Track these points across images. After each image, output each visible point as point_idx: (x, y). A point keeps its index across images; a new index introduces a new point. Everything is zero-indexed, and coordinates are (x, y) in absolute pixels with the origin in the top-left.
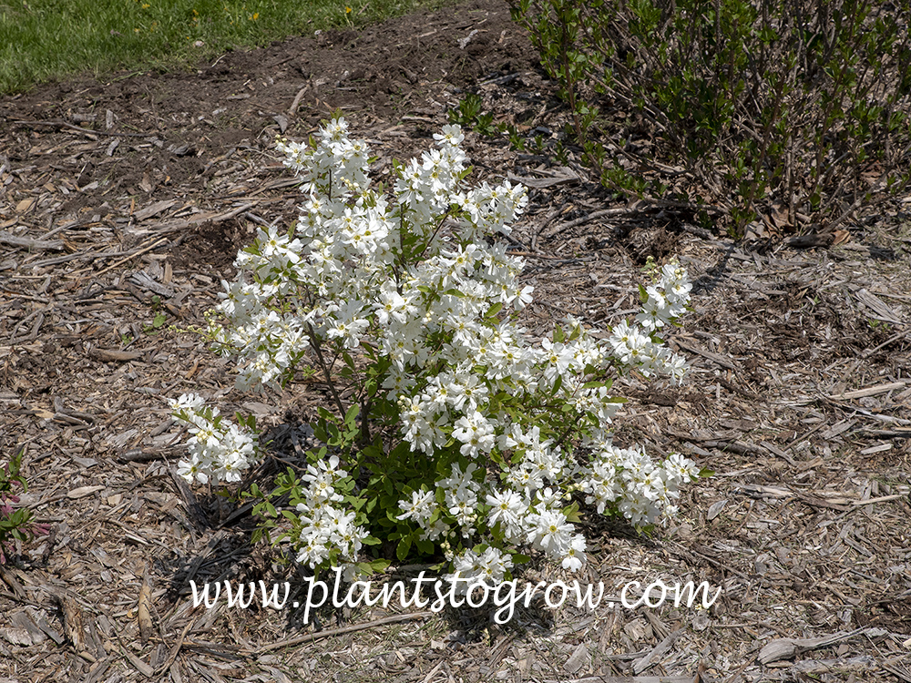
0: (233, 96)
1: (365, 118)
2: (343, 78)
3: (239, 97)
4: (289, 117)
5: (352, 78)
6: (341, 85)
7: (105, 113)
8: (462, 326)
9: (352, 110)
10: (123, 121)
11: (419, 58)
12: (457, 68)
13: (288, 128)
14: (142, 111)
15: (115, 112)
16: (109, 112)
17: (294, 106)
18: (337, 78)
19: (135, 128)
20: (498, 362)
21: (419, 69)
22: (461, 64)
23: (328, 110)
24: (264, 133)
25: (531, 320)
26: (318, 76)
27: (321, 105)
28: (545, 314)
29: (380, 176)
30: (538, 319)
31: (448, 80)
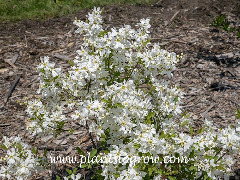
0: (155, 13)
1: (197, 24)
2: (194, 9)
3: (157, 14)
4: (169, 21)
5: (198, 9)
6: (193, 12)
7: (109, 16)
8: (123, 123)
9: (194, 21)
10: (115, 19)
11: (224, 4)
12: (236, 8)
13: (168, 25)
14: (122, 16)
15: (112, 16)
16: (110, 16)
17: (173, 18)
18: (192, 9)
19: (118, 22)
20: (144, 144)
21: (222, 8)
22: (238, 6)
23: (185, 20)
24: (159, 26)
25: (228, 109)
26: (186, 8)
27: (183, 19)
28: (235, 108)
29: (192, 45)
30: (231, 109)
31: (232, 12)
